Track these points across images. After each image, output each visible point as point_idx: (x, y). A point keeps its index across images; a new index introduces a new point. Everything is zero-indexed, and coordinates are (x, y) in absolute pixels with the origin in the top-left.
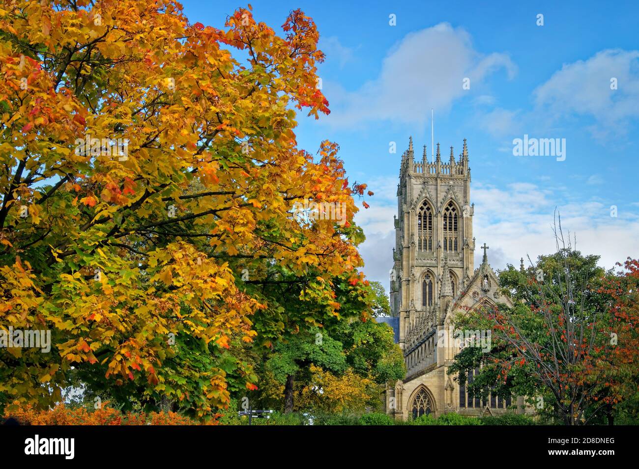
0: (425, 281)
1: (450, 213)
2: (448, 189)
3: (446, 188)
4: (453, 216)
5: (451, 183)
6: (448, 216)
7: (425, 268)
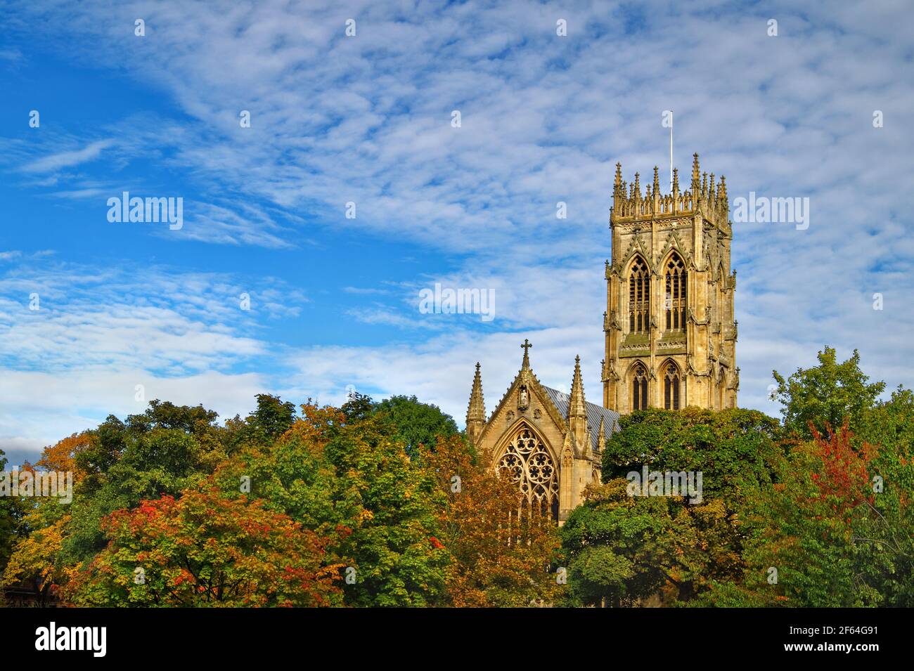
0: (636, 378)
1: (676, 270)
2: (669, 236)
3: (667, 233)
4: (680, 275)
5: (675, 224)
6: (672, 275)
7: (634, 359)
